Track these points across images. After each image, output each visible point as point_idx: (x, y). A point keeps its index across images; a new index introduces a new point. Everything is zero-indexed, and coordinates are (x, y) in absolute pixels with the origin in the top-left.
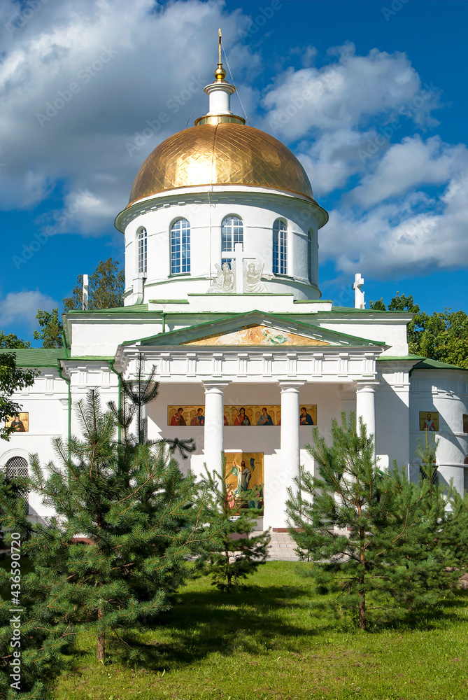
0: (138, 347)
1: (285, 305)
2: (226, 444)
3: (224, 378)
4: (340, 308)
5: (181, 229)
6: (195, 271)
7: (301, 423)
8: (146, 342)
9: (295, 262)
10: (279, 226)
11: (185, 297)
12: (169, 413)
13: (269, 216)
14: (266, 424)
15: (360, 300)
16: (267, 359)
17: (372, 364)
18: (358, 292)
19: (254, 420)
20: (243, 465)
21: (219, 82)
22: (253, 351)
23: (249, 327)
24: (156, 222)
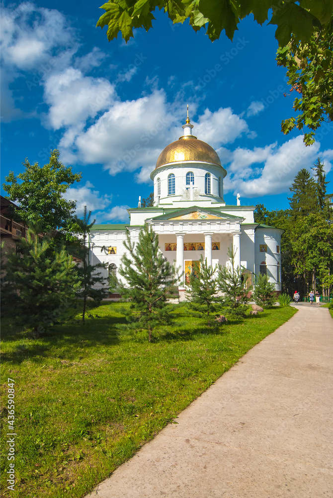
0: (151, 221)
1: (208, 204)
2: (184, 258)
3: (183, 232)
4: (228, 205)
5: (172, 178)
6: (177, 193)
7: (213, 249)
8: (154, 219)
9: (214, 189)
10: (207, 175)
11: (172, 203)
12: (166, 246)
13: (204, 172)
14: (201, 250)
15: (239, 203)
16: (199, 224)
17: (239, 226)
18: (238, 200)
19: (196, 248)
20: (193, 265)
21: (187, 124)
22: (194, 222)
23: (192, 212)
24: (163, 175)
